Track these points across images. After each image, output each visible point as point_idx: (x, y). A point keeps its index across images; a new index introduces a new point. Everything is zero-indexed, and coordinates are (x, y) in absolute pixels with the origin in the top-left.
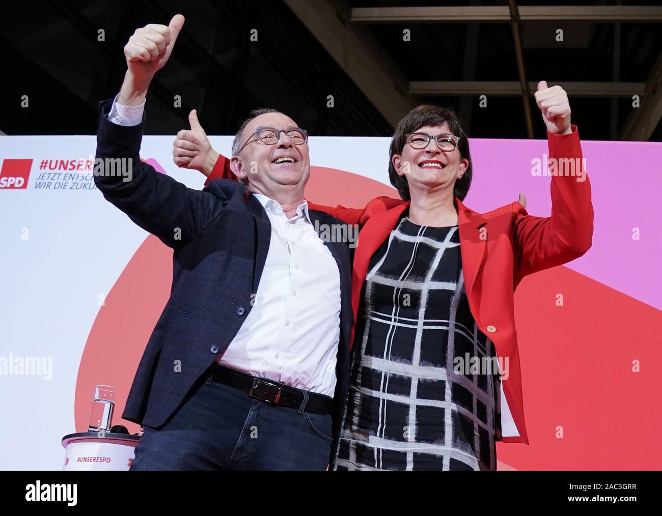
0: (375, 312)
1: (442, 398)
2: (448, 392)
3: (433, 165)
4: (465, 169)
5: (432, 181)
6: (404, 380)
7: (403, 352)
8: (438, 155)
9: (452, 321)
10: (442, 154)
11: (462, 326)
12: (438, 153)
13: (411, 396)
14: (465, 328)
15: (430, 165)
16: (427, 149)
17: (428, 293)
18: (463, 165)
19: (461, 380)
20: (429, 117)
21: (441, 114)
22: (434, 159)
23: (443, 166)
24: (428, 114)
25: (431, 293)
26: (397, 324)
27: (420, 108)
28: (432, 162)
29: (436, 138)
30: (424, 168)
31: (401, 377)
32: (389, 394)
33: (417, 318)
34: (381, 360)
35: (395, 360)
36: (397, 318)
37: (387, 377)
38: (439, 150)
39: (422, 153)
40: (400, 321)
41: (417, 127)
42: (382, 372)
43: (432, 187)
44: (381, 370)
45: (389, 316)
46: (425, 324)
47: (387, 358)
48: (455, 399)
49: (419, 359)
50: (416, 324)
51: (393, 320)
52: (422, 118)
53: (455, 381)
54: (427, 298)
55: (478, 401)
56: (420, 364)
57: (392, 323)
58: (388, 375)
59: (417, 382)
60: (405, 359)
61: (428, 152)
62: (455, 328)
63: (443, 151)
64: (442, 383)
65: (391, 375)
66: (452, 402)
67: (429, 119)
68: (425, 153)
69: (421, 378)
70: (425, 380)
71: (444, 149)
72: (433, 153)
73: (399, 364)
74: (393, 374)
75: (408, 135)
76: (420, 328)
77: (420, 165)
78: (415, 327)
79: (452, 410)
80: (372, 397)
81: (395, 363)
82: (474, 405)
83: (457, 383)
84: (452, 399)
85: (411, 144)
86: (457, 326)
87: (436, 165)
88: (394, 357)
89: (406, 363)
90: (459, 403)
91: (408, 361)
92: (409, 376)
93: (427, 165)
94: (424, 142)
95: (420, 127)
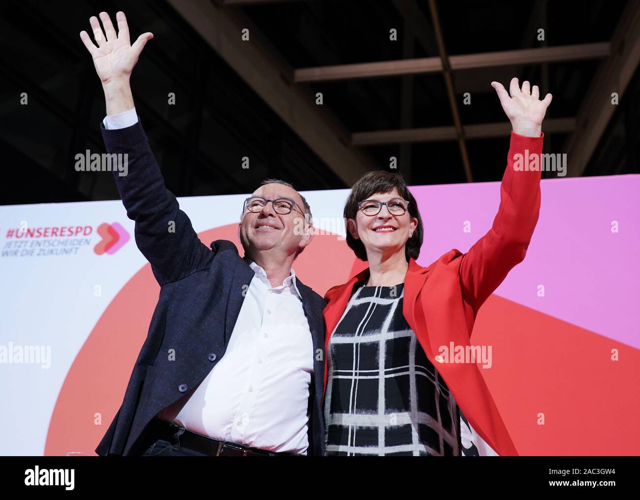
0: (336, 371)
1: (409, 441)
2: (415, 435)
3: (386, 229)
4: (415, 227)
5: (387, 245)
6: (371, 430)
7: (368, 404)
8: (390, 220)
9: (412, 365)
10: (393, 218)
11: (422, 367)
12: (390, 218)
13: (379, 446)
14: (425, 368)
15: (383, 229)
16: (379, 216)
17: (386, 343)
18: (413, 224)
19: (426, 420)
20: (379, 184)
21: (391, 181)
22: (387, 224)
23: (395, 229)
24: (378, 181)
25: (388, 342)
26: (358, 378)
27: (370, 175)
28: (385, 227)
29: (387, 204)
30: (378, 232)
31: (368, 429)
32: (357, 448)
33: (378, 368)
34: (347, 414)
35: (360, 413)
36: (358, 371)
37: (354, 430)
38: (391, 216)
39: (375, 219)
40: (361, 374)
41: (369, 195)
42: (348, 427)
43: (387, 252)
44: (348, 425)
45: (350, 371)
46: (386, 373)
47: (353, 412)
48: (422, 440)
49: (384, 408)
50: (377, 374)
51: (354, 374)
52: (373, 185)
53: (420, 422)
54: (385, 348)
55: (444, 441)
56: (385, 413)
57: (353, 378)
58: (355, 428)
59: (384, 431)
60: (371, 410)
61: (381, 218)
62: (416, 370)
63: (394, 216)
64: (408, 427)
65: (358, 428)
66: (419, 443)
67: (379, 186)
68: (377, 220)
69: (387, 425)
70: (391, 428)
71: (395, 213)
72: (386, 218)
73: (364, 415)
74: (360, 427)
75: (360, 202)
76: (382, 377)
77: (374, 230)
78: (376, 377)
79: (420, 451)
80: (338, 452)
81: (360, 415)
82: (440, 445)
83: (423, 423)
84: (419, 440)
85: (364, 211)
86: (417, 369)
87: (389, 229)
88: (359, 410)
89: (371, 413)
90: (427, 443)
91: (374, 411)
92: (376, 426)
93: (381, 230)
94: (376, 209)
95: (371, 195)
